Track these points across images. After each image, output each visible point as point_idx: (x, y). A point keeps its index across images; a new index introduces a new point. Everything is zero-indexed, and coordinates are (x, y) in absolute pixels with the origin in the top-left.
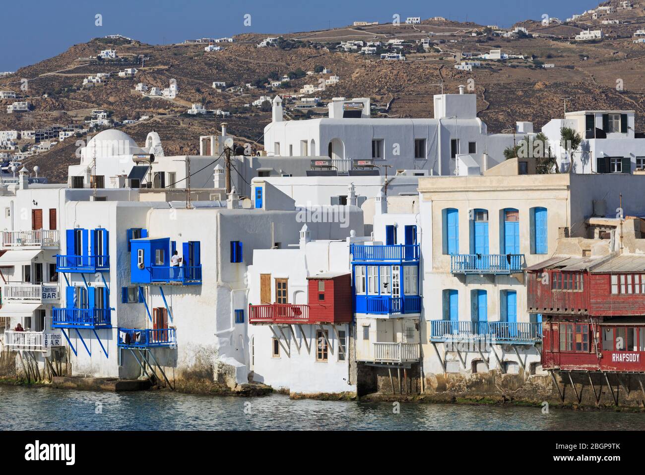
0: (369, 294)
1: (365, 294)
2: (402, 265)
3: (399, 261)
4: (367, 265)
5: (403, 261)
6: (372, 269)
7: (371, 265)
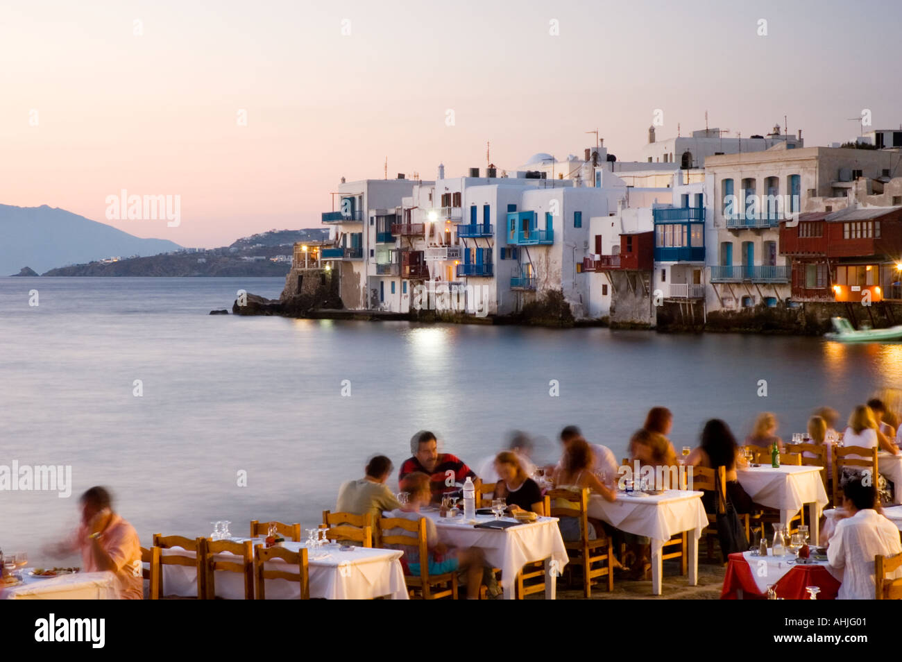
0: (666, 246)
1: (663, 246)
2: (689, 224)
3: (687, 220)
4: (664, 224)
5: (691, 220)
6: (669, 227)
7: (668, 224)
